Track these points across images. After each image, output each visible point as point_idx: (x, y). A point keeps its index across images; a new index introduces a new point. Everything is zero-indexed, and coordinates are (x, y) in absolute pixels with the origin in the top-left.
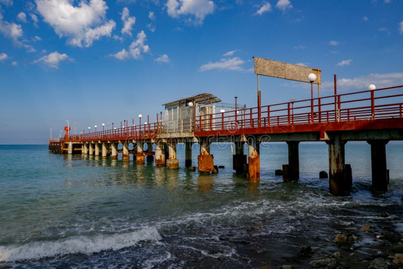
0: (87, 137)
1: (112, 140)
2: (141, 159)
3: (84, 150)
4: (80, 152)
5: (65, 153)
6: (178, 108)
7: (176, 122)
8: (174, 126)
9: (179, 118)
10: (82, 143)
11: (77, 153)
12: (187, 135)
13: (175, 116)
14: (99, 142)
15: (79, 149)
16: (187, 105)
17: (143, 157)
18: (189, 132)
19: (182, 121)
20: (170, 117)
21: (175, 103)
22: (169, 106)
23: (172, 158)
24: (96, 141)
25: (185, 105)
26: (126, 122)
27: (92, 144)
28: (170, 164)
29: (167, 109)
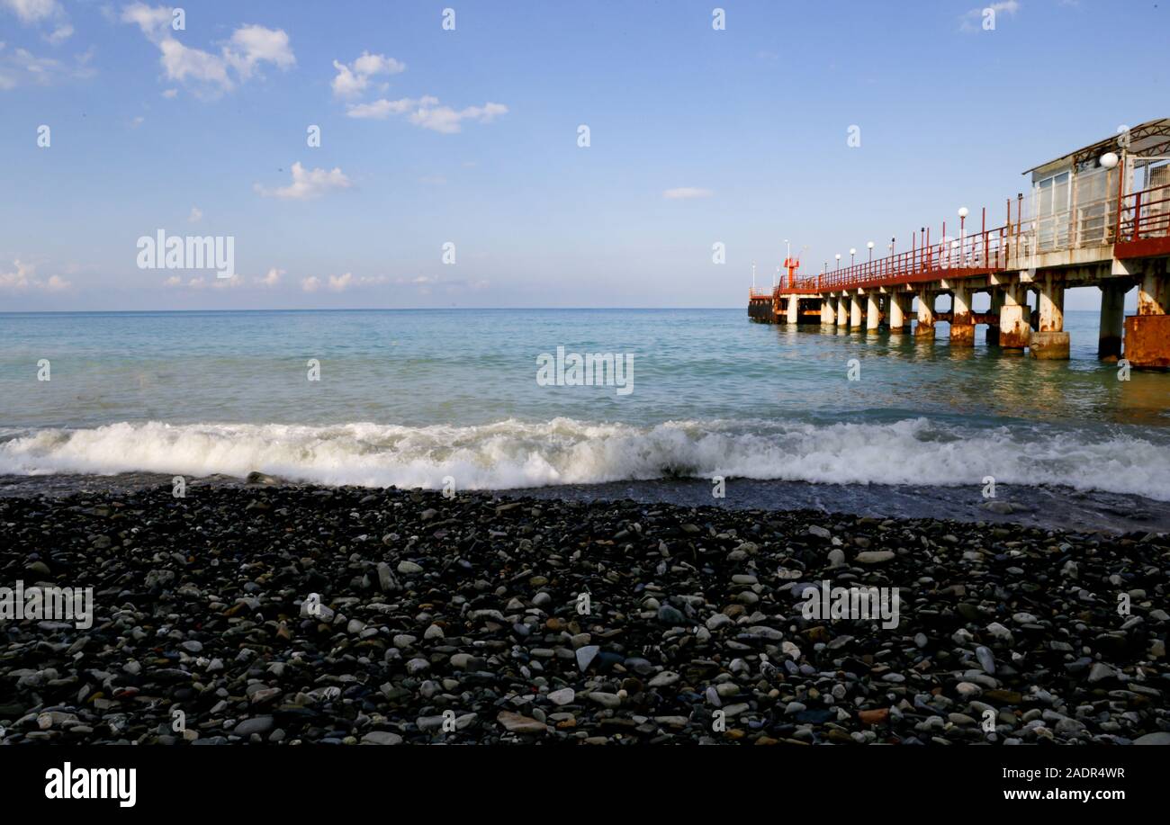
0: (832, 281)
1: (891, 283)
2: (963, 334)
3: (826, 313)
4: (817, 320)
5: (782, 321)
6: (1070, 176)
7: (1061, 220)
8: (1057, 230)
9: (1072, 207)
10: (821, 296)
11: (809, 322)
12: (1091, 256)
13: (1061, 201)
14: (861, 291)
15: (814, 313)
16: (1098, 165)
17: (968, 328)
18: (1098, 245)
19: (1080, 213)
20: (1045, 206)
21: (1062, 163)
22: (1041, 175)
23: (1050, 329)
24: (852, 290)
25: (1091, 164)
26: (925, 232)
27: (845, 298)
28: (1040, 345)
29: (1037, 184)
